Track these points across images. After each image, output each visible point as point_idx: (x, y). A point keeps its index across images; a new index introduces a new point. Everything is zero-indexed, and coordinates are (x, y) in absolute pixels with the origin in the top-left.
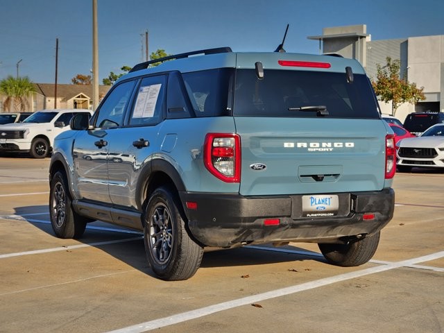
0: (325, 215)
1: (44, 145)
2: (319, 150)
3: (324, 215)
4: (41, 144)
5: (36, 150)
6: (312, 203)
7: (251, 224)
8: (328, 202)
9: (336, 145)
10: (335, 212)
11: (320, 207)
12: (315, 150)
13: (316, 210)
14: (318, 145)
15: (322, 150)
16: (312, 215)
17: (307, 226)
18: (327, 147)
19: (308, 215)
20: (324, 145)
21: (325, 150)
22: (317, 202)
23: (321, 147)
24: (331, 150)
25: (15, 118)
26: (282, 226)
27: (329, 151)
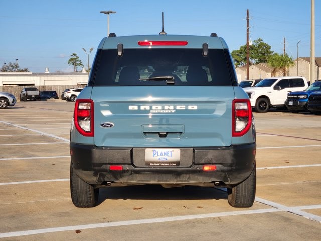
0: (168, 164)
1: (265, 103)
2: (162, 112)
3: (166, 164)
4: (263, 102)
5: (260, 107)
6: (154, 155)
7: (99, 168)
8: (169, 154)
9: (178, 108)
10: (178, 163)
11: (163, 158)
12: (157, 112)
13: (158, 160)
14: (160, 108)
15: (164, 112)
16: (155, 164)
17: (149, 173)
18: (169, 110)
19: (151, 164)
20: (166, 108)
21: (167, 112)
22: (159, 154)
23: (163, 109)
24: (173, 112)
25: (251, 84)
26: (125, 171)
27: (171, 113)
